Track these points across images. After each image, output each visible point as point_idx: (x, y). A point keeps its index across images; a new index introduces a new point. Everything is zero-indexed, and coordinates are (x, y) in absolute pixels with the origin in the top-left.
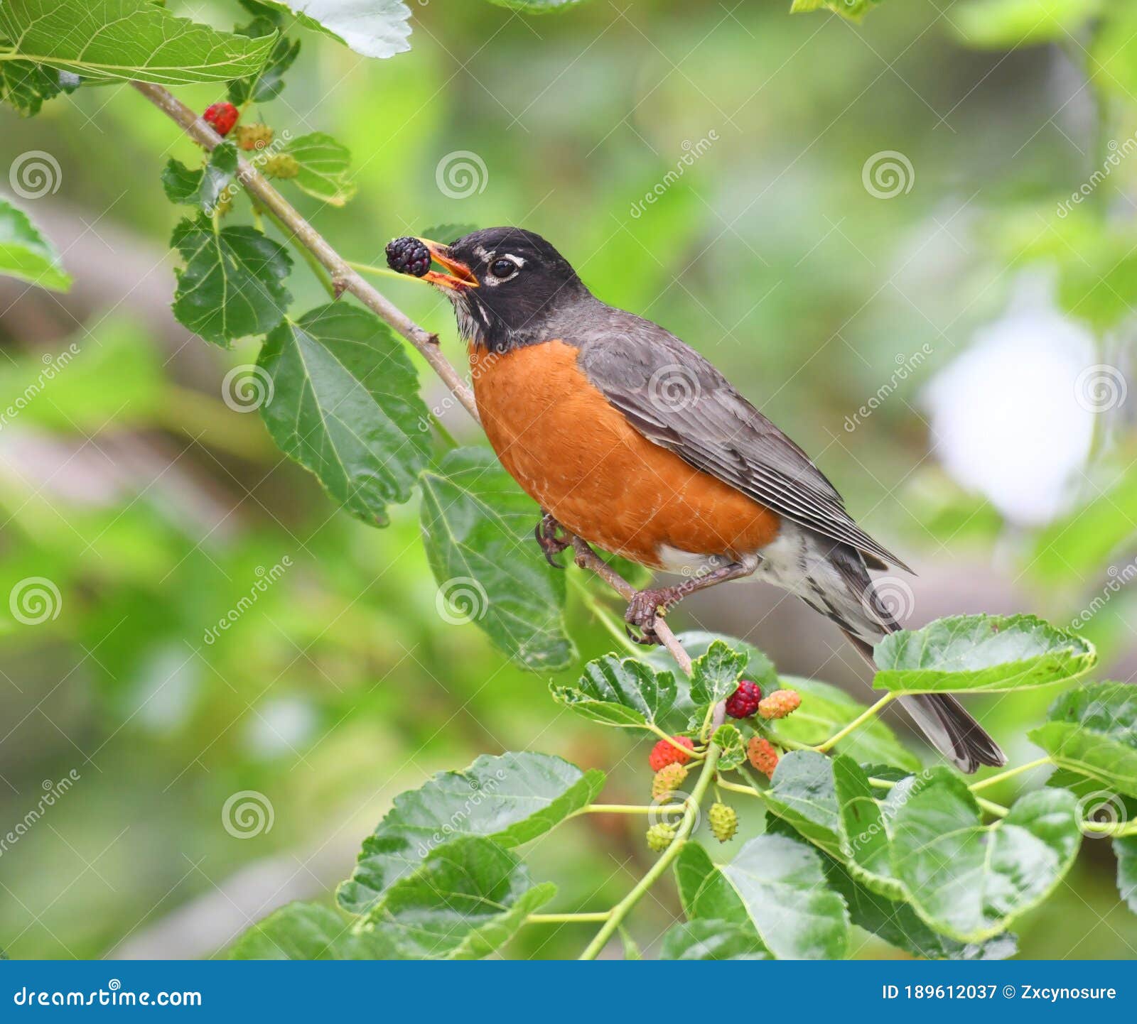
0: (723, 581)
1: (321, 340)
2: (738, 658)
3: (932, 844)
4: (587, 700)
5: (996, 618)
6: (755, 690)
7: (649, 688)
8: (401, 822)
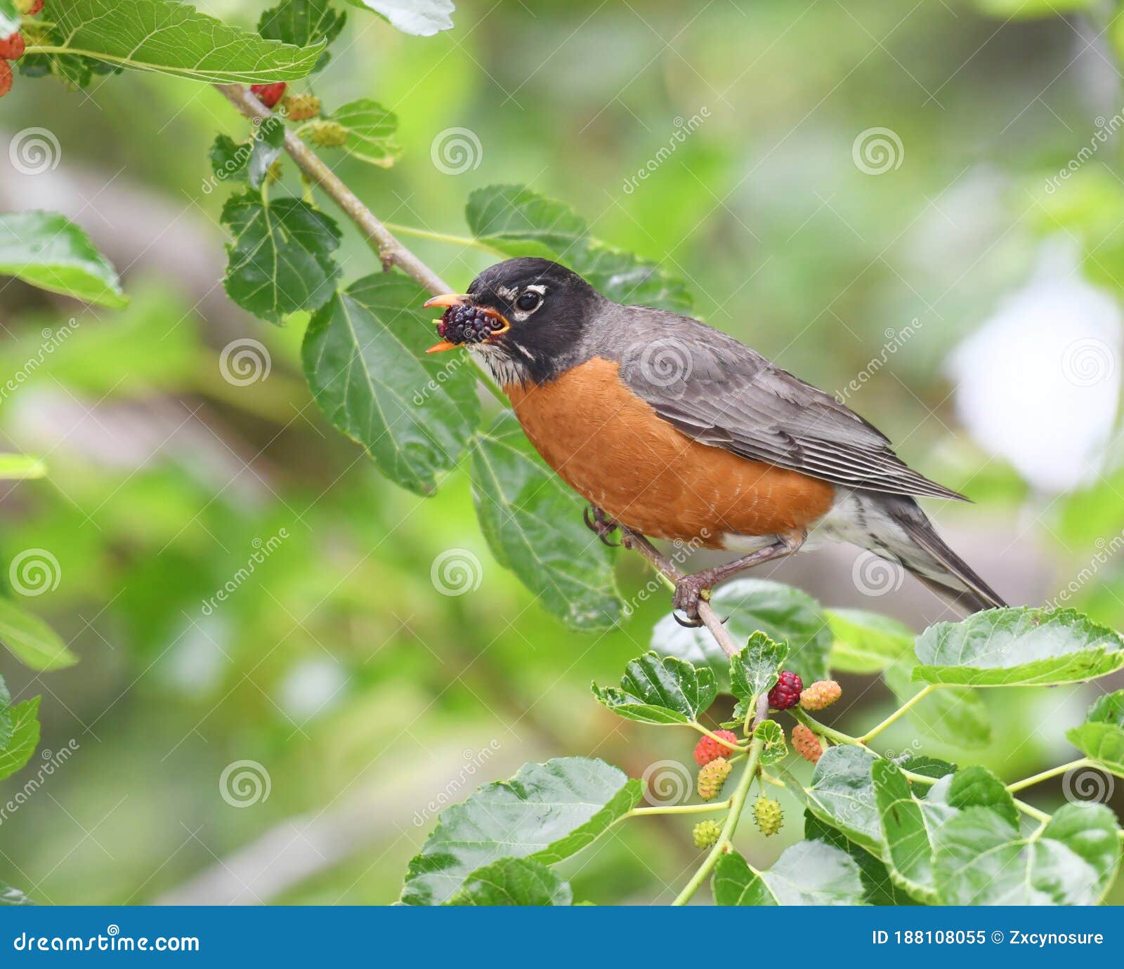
0: (766, 561)
1: (370, 308)
2: (777, 649)
3: (973, 863)
4: (631, 701)
5: (1036, 611)
6: (796, 681)
7: (689, 686)
8: (448, 839)
